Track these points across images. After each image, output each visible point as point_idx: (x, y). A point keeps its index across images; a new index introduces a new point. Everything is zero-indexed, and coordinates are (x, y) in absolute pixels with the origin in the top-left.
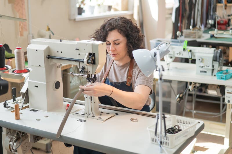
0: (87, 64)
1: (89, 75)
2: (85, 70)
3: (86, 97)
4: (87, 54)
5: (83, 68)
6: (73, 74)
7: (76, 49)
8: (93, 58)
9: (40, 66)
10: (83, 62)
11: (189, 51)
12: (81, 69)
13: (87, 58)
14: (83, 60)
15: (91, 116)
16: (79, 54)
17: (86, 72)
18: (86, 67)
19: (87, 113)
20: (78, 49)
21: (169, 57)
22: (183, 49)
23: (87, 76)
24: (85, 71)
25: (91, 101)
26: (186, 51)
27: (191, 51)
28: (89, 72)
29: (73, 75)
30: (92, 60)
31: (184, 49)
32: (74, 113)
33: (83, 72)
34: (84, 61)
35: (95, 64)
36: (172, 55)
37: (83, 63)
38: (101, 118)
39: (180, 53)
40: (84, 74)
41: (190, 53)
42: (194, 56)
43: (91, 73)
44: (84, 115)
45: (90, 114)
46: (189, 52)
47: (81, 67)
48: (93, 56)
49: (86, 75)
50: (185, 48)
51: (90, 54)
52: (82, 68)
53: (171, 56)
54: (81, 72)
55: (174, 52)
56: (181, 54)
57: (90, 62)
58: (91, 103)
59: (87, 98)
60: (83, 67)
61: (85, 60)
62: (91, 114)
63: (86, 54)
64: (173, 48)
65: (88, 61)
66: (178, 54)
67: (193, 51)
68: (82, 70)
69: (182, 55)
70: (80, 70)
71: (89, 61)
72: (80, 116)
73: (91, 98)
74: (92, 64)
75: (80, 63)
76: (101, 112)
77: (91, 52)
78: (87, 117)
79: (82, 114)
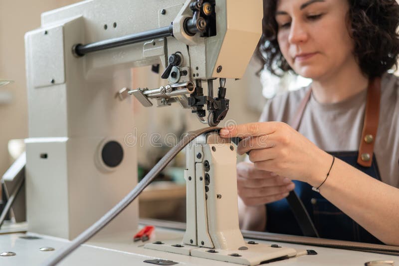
0: (188, 39)
2: (182, 66)
3: (190, 178)
5: (177, 60)
8: (206, 9)
9: (53, 81)
13: (183, 14)
15: (203, 251)
16: (164, 12)
17: (185, 73)
18: (185, 53)
19: (192, 241)
23: (191, 90)
24: (183, 69)
25: (207, 189)
28: (195, 72)
29: (146, 96)
35: (214, 33)
38: (238, 256)
40: (178, 82)
43: (201, 74)
44: (181, 246)
45: (202, 243)
49: (186, 84)
52: (170, 60)
58: (206, 199)
59: (193, 178)
60: (177, 55)
65: (189, 24)
72: (166, 251)
73: (207, 178)
74: (204, 38)
75: (167, 38)
76: (251, 242)
78: (190, 255)
79: (173, 246)
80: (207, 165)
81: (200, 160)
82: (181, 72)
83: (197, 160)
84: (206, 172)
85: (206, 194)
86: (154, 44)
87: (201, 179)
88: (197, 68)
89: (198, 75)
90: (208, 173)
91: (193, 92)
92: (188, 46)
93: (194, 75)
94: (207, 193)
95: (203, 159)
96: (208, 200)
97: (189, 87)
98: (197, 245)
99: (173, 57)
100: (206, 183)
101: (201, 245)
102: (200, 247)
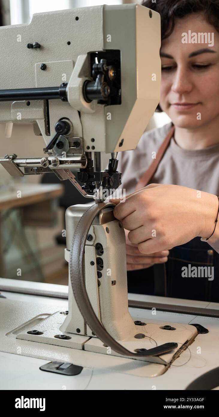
1: (88, 155)
2: (73, 135)
4: (81, 59)
5: (65, 127)
6: (15, 161)
7: (30, 46)
8: (111, 73)
10: (63, 96)
12: (53, 133)
13: (80, 76)
14: (65, 85)
15: (98, 343)
16: (43, 67)
18: (75, 120)
19: (78, 330)
20: (38, 46)
23: (83, 164)
24: (74, 139)
25: (99, 275)
28: (89, 143)
29: (18, 165)
30: (106, 80)
32: (25, 332)
33: (61, 145)
34: (67, 89)
35: (118, 102)
37: (66, 100)
40: (66, 154)
43: (100, 146)
44: (67, 338)
45: (94, 333)
47: (53, 124)
49: (79, 159)
52: (57, 128)
54: (55, 148)
57: (97, 92)
58: (99, 284)
60: (65, 122)
61: (74, 84)
63: (74, 63)
65: (88, 88)
68: (56, 139)
70: (48, 138)
71: (93, 87)
72: (48, 343)
73: (100, 263)
74: (103, 106)
75: (49, 103)
76: (138, 322)
77: (99, 47)
78: (83, 349)
79: (57, 337)
81: (91, 243)
82: (70, 142)
83: (87, 242)
84: (98, 256)
85: (98, 281)
86: (28, 104)
87: (92, 263)
88: (93, 140)
89: (93, 148)
90: (101, 257)
91: (85, 167)
92: (79, 113)
93: (88, 148)
94: (99, 279)
95: (94, 242)
96: (100, 287)
97: (82, 162)
98: (86, 334)
99: (62, 124)
100: (98, 269)
101: (92, 335)
102: (91, 337)
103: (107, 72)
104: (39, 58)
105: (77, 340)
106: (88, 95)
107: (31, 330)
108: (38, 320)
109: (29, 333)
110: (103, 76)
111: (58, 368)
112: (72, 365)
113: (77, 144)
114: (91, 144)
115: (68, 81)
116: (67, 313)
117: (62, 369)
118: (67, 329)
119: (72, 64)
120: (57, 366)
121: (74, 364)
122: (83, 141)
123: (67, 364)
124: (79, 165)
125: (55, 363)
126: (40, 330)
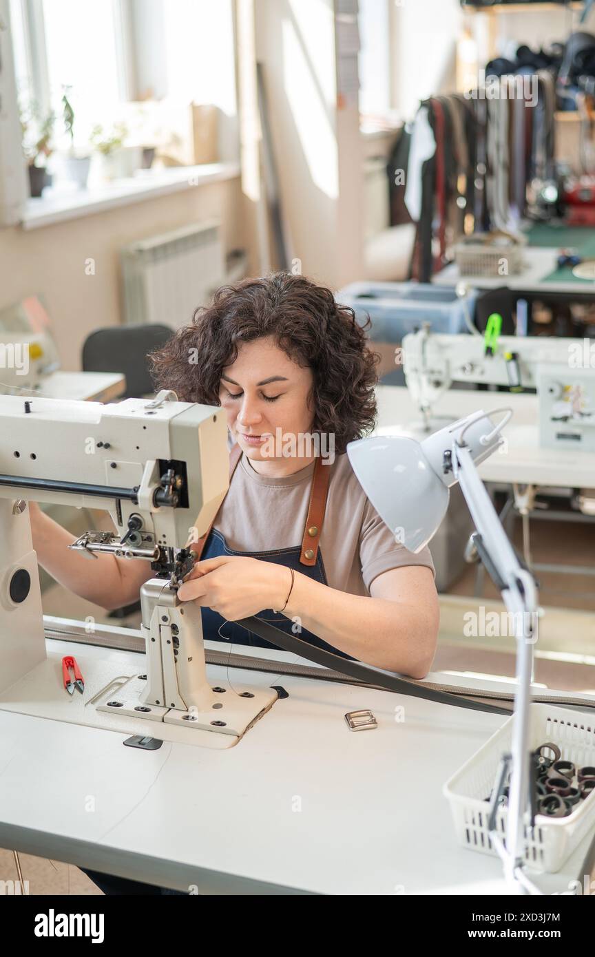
0: (155, 510)
1: (162, 550)
2: (145, 531)
3: (153, 640)
4: (150, 466)
5: (136, 524)
6: (88, 546)
7: (100, 445)
8: (179, 482)
10: (134, 499)
11: (507, 355)
12: (125, 529)
13: (150, 485)
14: (136, 490)
15: (177, 715)
16: (114, 466)
18: (146, 518)
19: (158, 702)
20: (107, 446)
21: (429, 381)
22: (482, 350)
24: (146, 534)
25: (176, 652)
26: (496, 357)
27: (514, 357)
28: (160, 538)
29: (90, 550)
30: (174, 489)
31: (489, 351)
32: (104, 703)
33: (133, 538)
34: (139, 494)
35: (186, 505)
36: (440, 372)
37: (136, 503)
38: (223, 724)
39: (473, 366)
40: (139, 547)
41: (512, 365)
42: (529, 376)
43: (171, 543)
44: (147, 710)
45: (173, 705)
46: (508, 361)
47: (126, 520)
48: (175, 474)
49: (151, 552)
50: (493, 345)
51: (163, 466)
52: (131, 526)
53: (436, 377)
54: (128, 540)
55: (448, 363)
56: (478, 370)
57: (165, 501)
58: (176, 662)
59: (157, 639)
60: (136, 518)
61: (146, 493)
62: (179, 704)
63: (144, 467)
64: (441, 348)
65: (159, 496)
66: (464, 369)
67: (524, 356)
68: (129, 533)
69: (482, 373)
70: (122, 531)
71: (162, 496)
72: (127, 714)
73: (176, 641)
74: (173, 508)
75: (121, 501)
76: (217, 688)
77: (167, 457)
78: (163, 721)
79: (137, 709)
80: (174, 628)
81: (167, 623)
82: (142, 537)
83: (163, 623)
84: (174, 636)
85: (175, 658)
87: (169, 642)
88: (164, 536)
89: (166, 543)
90: (177, 636)
91: (157, 559)
92: (151, 513)
93: (160, 542)
94: (176, 656)
95: (170, 623)
96: (177, 663)
97: (155, 556)
98: (165, 706)
99: (135, 522)
100: (174, 646)
101: (171, 707)
102: (170, 709)
103: (175, 482)
104: (108, 457)
105: (157, 712)
106: (157, 502)
107: (112, 700)
108: (117, 684)
109: (109, 704)
110: (171, 487)
111: (140, 743)
112: (153, 739)
113: (149, 539)
114: (162, 540)
115: (140, 482)
116: (144, 678)
117: (144, 744)
118: (147, 700)
119: (141, 467)
120: (139, 740)
121: (155, 737)
122: (155, 536)
123: (148, 738)
124: (153, 559)
125: (137, 737)
126: (119, 701)
